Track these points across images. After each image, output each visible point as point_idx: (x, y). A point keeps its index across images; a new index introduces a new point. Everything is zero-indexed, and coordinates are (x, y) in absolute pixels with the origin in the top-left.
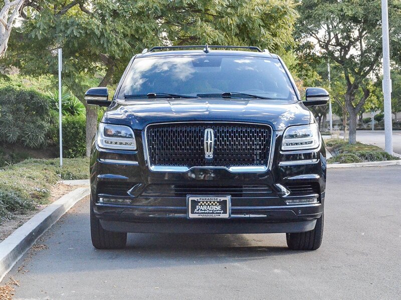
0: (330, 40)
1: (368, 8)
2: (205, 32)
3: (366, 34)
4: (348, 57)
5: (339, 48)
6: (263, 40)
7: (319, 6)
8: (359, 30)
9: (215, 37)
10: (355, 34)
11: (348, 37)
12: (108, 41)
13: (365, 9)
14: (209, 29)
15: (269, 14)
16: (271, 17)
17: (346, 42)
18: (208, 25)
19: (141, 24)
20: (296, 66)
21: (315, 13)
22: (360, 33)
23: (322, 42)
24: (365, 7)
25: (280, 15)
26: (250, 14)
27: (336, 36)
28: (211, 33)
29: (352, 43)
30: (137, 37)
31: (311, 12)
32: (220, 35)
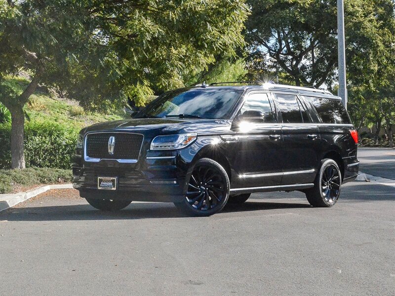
0: (281, 49)
1: (322, 16)
2: (143, 26)
3: (317, 43)
4: (299, 66)
5: (290, 57)
6: (209, 37)
7: (270, 12)
8: (311, 40)
9: (154, 33)
10: (307, 43)
11: (299, 47)
12: (32, 35)
13: (318, 16)
14: (148, 23)
15: (217, 8)
16: (219, 13)
17: (298, 52)
18: (146, 19)
19: (70, 16)
20: (245, 76)
21: (266, 19)
22: (312, 43)
23: (273, 51)
24: (318, 14)
25: (229, 11)
26: (195, 8)
27: (287, 45)
28: (150, 27)
29: (304, 53)
30: (66, 31)
31: (261, 18)
32: (161, 30)
